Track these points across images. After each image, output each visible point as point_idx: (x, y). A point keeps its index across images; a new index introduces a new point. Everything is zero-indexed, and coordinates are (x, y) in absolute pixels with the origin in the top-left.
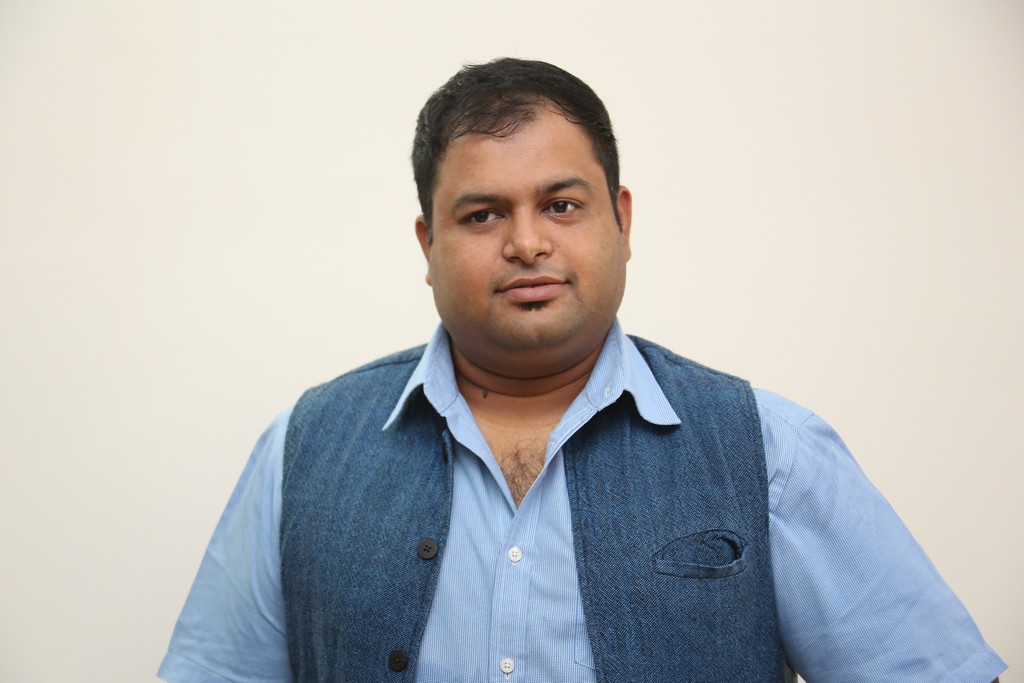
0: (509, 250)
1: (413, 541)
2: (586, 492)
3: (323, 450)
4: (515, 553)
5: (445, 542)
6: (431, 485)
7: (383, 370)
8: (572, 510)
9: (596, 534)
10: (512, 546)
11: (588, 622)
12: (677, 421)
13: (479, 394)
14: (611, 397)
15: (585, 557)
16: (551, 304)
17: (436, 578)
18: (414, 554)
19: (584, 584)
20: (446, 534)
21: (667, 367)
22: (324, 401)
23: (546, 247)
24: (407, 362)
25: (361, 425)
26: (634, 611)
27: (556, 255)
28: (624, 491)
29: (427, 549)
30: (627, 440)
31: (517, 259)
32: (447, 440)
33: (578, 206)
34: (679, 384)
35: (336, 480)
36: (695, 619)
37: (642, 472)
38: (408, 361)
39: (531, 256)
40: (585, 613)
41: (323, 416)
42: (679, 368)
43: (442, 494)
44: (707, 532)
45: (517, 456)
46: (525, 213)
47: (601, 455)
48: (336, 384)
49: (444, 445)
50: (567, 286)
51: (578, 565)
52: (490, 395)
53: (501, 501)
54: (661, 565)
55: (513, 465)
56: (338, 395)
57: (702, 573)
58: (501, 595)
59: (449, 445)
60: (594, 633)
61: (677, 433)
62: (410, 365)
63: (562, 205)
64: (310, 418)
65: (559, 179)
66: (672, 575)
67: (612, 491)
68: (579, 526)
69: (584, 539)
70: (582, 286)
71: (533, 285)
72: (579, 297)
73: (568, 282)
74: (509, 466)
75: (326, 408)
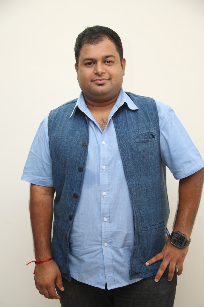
0: (95, 72)
1: (81, 142)
2: (118, 126)
3: (57, 124)
4: (103, 142)
5: (88, 142)
6: (84, 129)
7: (69, 104)
8: (116, 130)
9: (121, 135)
10: (103, 141)
11: (121, 155)
12: (138, 108)
13: (91, 107)
14: (122, 104)
15: (119, 140)
16: (105, 85)
17: (88, 150)
18: (82, 145)
19: (120, 146)
20: (89, 140)
21: (134, 97)
22: (56, 113)
23: (104, 71)
24: (74, 103)
25: (65, 117)
26: (131, 152)
27: (106, 73)
28: (127, 125)
29: (85, 144)
30: (127, 114)
31: (97, 74)
32: (86, 118)
33: (112, 62)
34: (138, 101)
35: (61, 130)
36: (145, 152)
37: (131, 120)
38: (74, 102)
39: (100, 73)
40: (120, 153)
41: (56, 116)
42: (137, 97)
43: (86, 131)
44: (146, 133)
45: (103, 120)
46: (99, 63)
47: (121, 117)
48: (58, 109)
49: (86, 120)
50: (109, 80)
51: (118, 142)
52: (94, 107)
53: (99, 131)
54: (137, 141)
55: (102, 122)
56: (59, 111)
57: (146, 141)
58: (101, 152)
59: (87, 120)
60: (122, 157)
61: (138, 111)
62: (75, 103)
63: (109, 62)
64: (53, 117)
65: (108, 55)
66: (139, 142)
67: (124, 125)
68: (117, 134)
69: (119, 136)
70: (113, 80)
71: (101, 80)
72: (111, 83)
73: (109, 79)
74: (101, 123)
75: (57, 114)
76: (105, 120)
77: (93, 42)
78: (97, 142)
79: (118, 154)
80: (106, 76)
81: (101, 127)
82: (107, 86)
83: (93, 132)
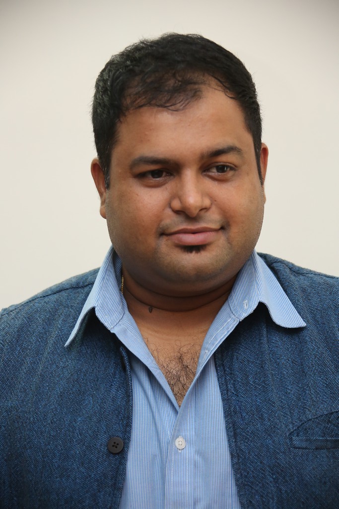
0: (176, 204)
1: (103, 439)
2: (234, 384)
3: (21, 365)
4: (180, 442)
5: (129, 438)
6: (113, 391)
7: (64, 294)
8: (223, 400)
9: (243, 419)
10: (177, 437)
11: (239, 492)
12: (303, 324)
13: (145, 310)
14: (248, 308)
15: (235, 438)
16: (209, 248)
17: (124, 470)
18: (104, 449)
19: (236, 460)
20: (130, 432)
21: (293, 278)
22: (18, 323)
23: (207, 202)
24: (83, 287)
25: (51, 342)
26: (276, 481)
27: (214, 209)
28: (264, 382)
29: (115, 445)
30: (265, 340)
31: (184, 213)
32: (124, 354)
33: (234, 168)
34: (304, 290)
35: (33, 388)
36: (325, 483)
37: (278, 365)
38: (82, 285)
39: (195, 212)
40: (237, 485)
41: (19, 336)
42: (301, 277)
43: (123, 398)
44: (332, 413)
45: (180, 359)
46: (190, 175)
47: (243, 353)
48: (26, 308)
49: (122, 358)
50: (220, 233)
51: (230, 446)
52: (154, 310)
53: (165, 400)
54: (296, 441)
55: (179, 367)
56: (30, 319)
57: (329, 445)
58: (171, 477)
59: (126, 358)
60: (244, 501)
61: (305, 333)
62: (86, 289)
63: (222, 168)
64: (8, 338)
65: (220, 147)
66: (306, 448)
67: (254, 382)
68: (229, 414)
69: (234, 424)
70: (234, 231)
71: (194, 232)
72: (229, 241)
73: (222, 228)
74: (175, 368)
75: (21, 329)
76: (187, 361)
77: (168, 101)
78: (159, 441)
79: (231, 488)
80: (213, 219)
81: (172, 386)
82: (214, 253)
83: (145, 402)
